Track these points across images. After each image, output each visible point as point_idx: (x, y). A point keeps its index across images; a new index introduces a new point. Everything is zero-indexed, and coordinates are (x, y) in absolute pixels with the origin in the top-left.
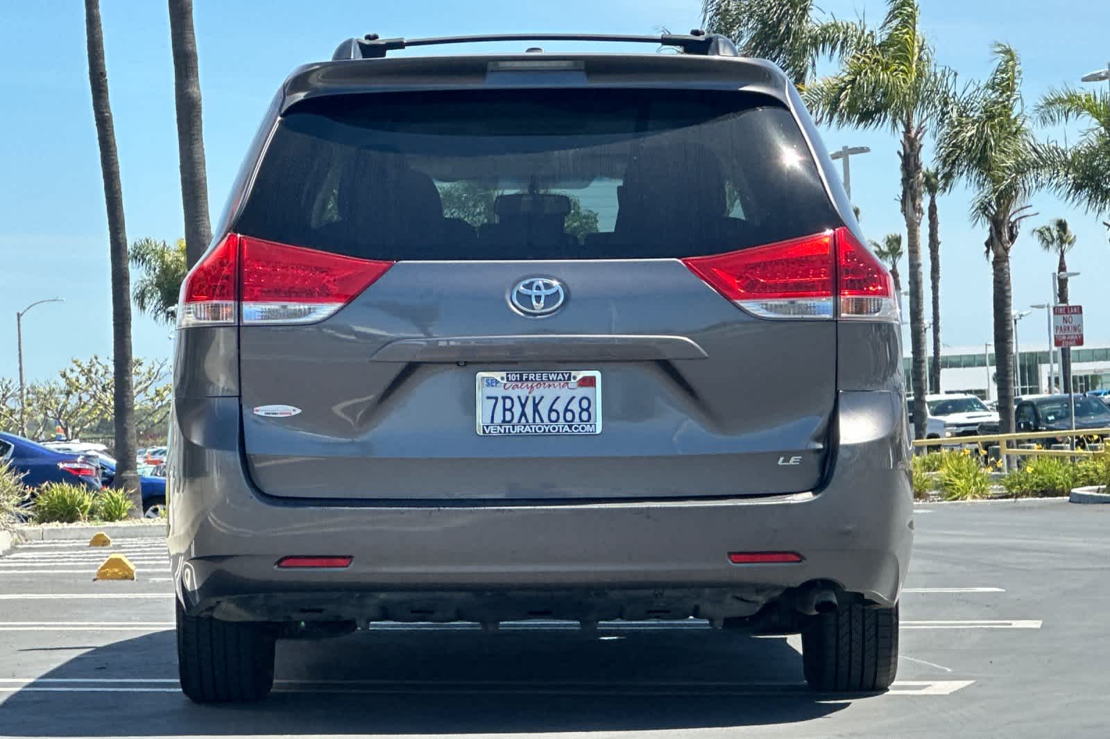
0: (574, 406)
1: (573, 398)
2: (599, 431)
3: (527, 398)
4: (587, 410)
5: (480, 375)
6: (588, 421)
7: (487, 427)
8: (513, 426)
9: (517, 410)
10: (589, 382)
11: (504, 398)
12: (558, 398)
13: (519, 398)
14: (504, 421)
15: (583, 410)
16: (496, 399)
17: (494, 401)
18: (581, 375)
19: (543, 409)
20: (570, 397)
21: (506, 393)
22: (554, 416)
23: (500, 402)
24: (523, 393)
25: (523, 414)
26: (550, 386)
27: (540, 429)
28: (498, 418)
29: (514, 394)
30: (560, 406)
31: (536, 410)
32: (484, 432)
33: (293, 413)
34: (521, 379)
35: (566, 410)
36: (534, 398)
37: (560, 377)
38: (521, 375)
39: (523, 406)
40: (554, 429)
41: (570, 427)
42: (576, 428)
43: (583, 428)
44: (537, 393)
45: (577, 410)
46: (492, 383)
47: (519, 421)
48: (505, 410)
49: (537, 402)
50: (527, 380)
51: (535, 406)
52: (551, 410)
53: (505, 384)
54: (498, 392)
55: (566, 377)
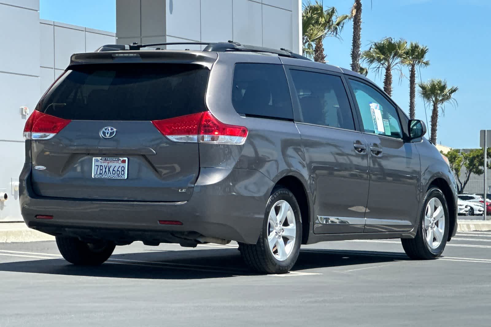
0: (120, 169)
1: (120, 166)
2: (126, 178)
3: (107, 166)
4: (123, 171)
5: (94, 158)
6: (124, 174)
7: (95, 175)
8: (102, 175)
9: (104, 170)
10: (124, 161)
11: (100, 166)
12: (115, 166)
13: (105, 166)
14: (100, 174)
16: (98, 166)
17: (97, 167)
18: (122, 159)
19: (111, 170)
21: (101, 164)
22: (114, 172)
23: (99, 167)
24: (106, 164)
25: (105, 171)
26: (113, 162)
27: (110, 176)
28: (98, 173)
29: (103, 164)
30: (116, 169)
31: (109, 170)
32: (94, 177)
33: (44, 169)
34: (105, 160)
35: (118, 171)
36: (109, 166)
37: (116, 159)
38: (105, 158)
39: (106, 169)
40: (114, 177)
41: (118, 176)
42: (120, 177)
43: (122, 177)
44: (110, 164)
45: (121, 171)
46: (97, 161)
47: (104, 174)
48: (100, 170)
49: (109, 167)
50: (107, 160)
52: (113, 170)
53: (101, 161)
54: (99, 164)
55: (118, 159)
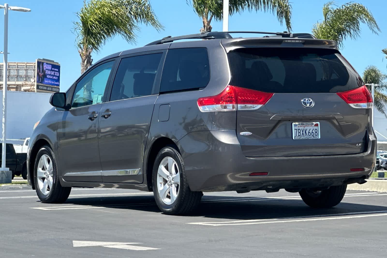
0: (314, 131)
2: (320, 138)
3: (304, 129)
4: (317, 132)
5: (293, 124)
6: (317, 135)
7: (295, 137)
8: (301, 137)
9: (301, 132)
10: (317, 125)
11: (298, 129)
12: (310, 129)
13: (302, 129)
14: (299, 136)
15: (316, 132)
16: (297, 130)
18: (315, 123)
19: (307, 132)
20: (313, 129)
21: (299, 128)
22: (309, 134)
23: (298, 130)
24: (303, 128)
25: (303, 134)
26: (308, 126)
27: (307, 137)
28: (297, 135)
29: (301, 128)
30: (311, 131)
31: (305, 132)
32: (295, 138)
33: (250, 134)
35: (312, 132)
37: (311, 124)
38: (302, 123)
39: (303, 131)
40: (310, 137)
41: (313, 137)
43: (316, 137)
44: (306, 128)
45: (314, 133)
46: (295, 125)
47: (302, 136)
48: (299, 133)
49: (306, 130)
50: (303, 125)
51: (305, 131)
52: (309, 133)
53: (298, 126)
54: (297, 128)
55: (312, 124)
